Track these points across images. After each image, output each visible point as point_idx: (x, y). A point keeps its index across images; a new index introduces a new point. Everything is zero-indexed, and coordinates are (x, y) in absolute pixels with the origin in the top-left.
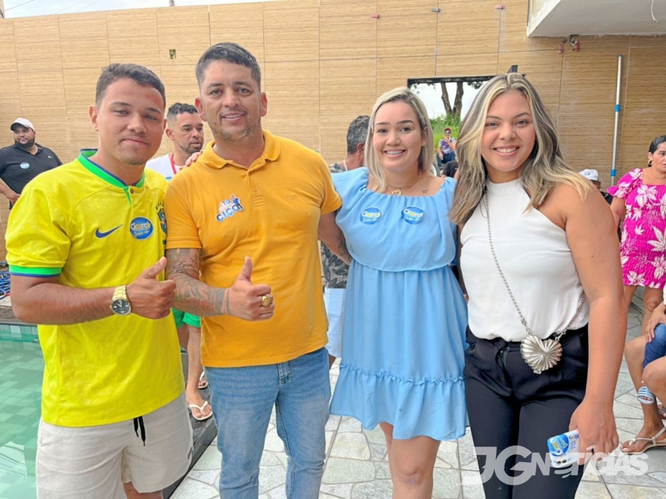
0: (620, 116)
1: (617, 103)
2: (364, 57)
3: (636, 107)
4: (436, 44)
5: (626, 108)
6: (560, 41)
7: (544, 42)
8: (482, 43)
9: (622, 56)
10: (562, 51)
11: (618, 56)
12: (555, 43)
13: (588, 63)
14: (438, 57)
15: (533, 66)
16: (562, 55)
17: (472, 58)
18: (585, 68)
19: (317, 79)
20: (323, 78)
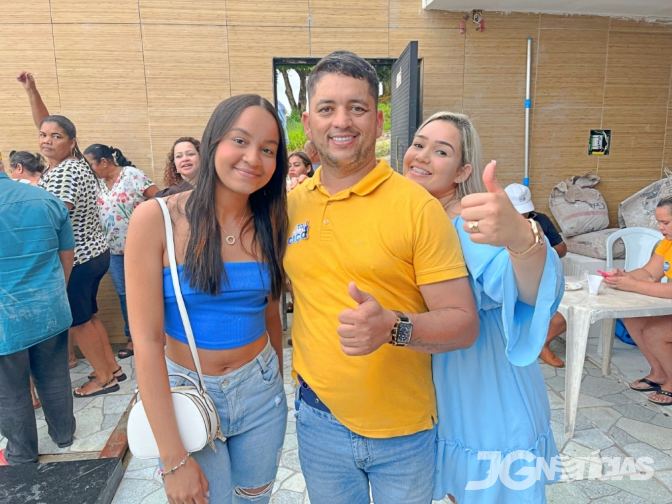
0: (531, 112)
1: (528, 98)
2: (209, 23)
3: (547, 102)
4: (308, 12)
5: (536, 104)
6: (462, 18)
7: (443, 17)
8: (368, 14)
9: (531, 39)
10: (464, 29)
11: (527, 39)
12: (455, 19)
13: (494, 47)
14: (312, 29)
15: (431, 48)
16: (463, 35)
17: (356, 33)
18: (490, 54)
19: (139, 52)
20: (147, 50)
